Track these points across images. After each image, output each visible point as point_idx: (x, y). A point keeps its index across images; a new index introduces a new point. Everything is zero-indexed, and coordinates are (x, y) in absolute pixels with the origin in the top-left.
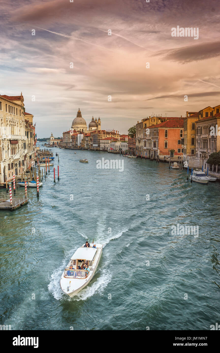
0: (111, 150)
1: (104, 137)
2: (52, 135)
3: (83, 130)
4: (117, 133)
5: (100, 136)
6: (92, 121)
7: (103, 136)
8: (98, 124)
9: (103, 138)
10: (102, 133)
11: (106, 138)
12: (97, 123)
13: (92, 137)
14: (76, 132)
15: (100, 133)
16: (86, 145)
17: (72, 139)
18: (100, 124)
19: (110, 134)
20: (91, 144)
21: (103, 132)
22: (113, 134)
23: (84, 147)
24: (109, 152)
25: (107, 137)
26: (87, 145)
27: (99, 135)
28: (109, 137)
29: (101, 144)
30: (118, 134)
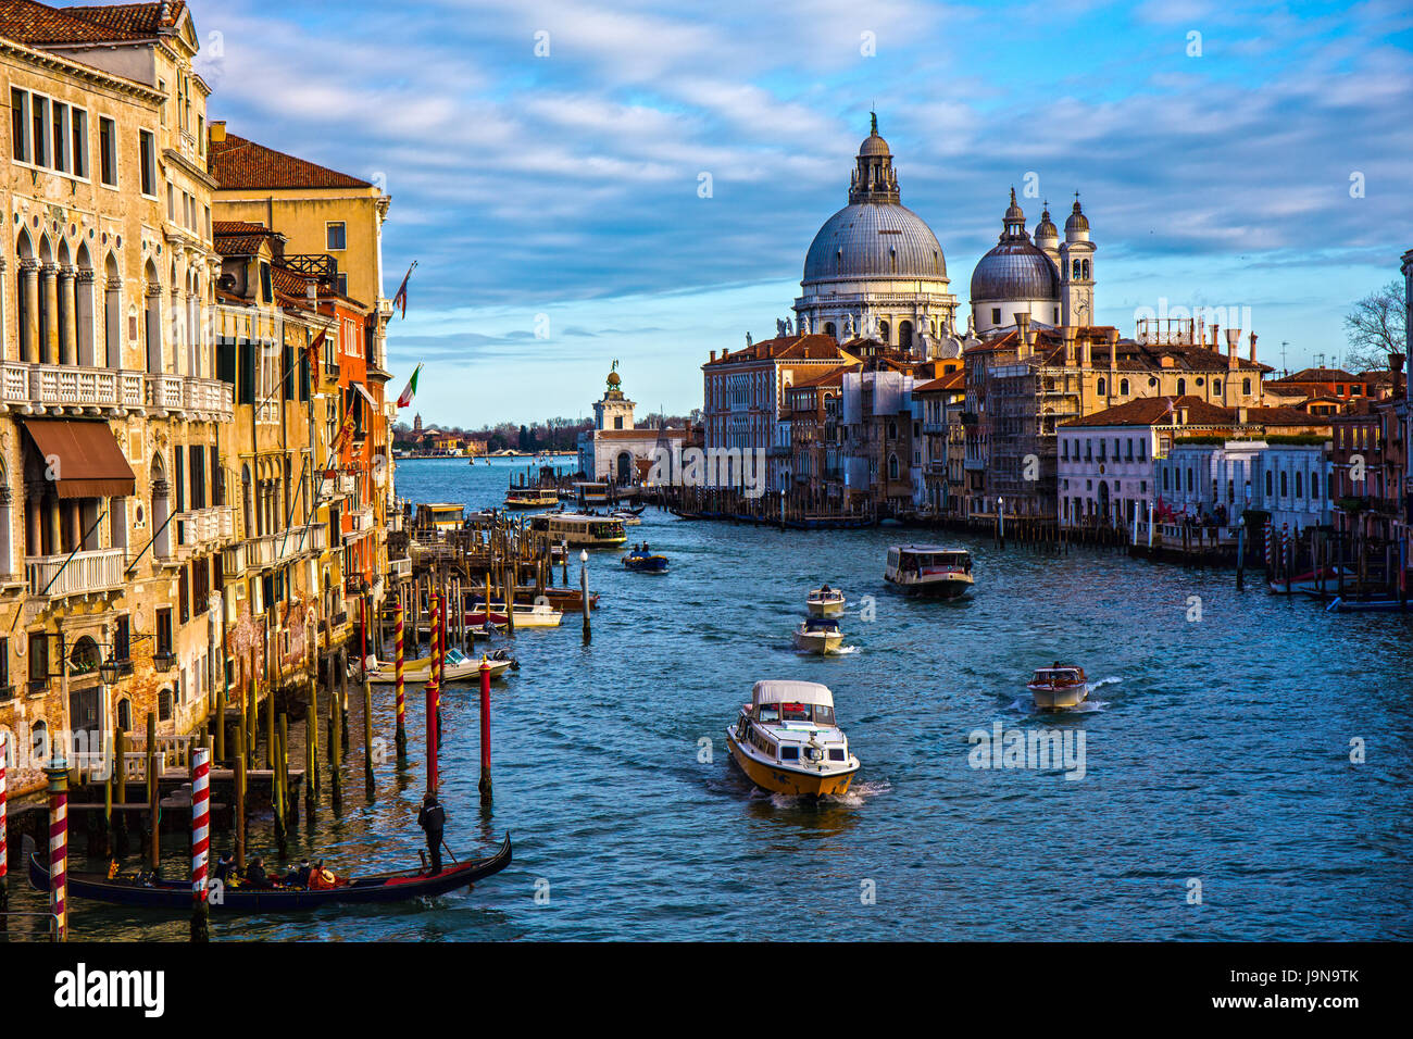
0: (1159, 529)
1: (1101, 392)
2: (613, 380)
3: (907, 329)
4: (1243, 352)
5: (1059, 388)
6: (1007, 240)
7: (1091, 381)
8: (1065, 264)
9: (1094, 404)
10: (1079, 351)
11: (1121, 401)
12: (1058, 262)
13: (981, 399)
14: (836, 356)
15: (1063, 353)
16: (927, 477)
17: (787, 426)
18: (1083, 268)
19: (1167, 361)
20: (972, 472)
21: (1087, 346)
22: (1204, 360)
23: (906, 499)
24: (1140, 553)
25: (1131, 397)
26: (936, 475)
27: (1052, 371)
28: (1151, 392)
29: (1065, 469)
30: (1245, 365)
